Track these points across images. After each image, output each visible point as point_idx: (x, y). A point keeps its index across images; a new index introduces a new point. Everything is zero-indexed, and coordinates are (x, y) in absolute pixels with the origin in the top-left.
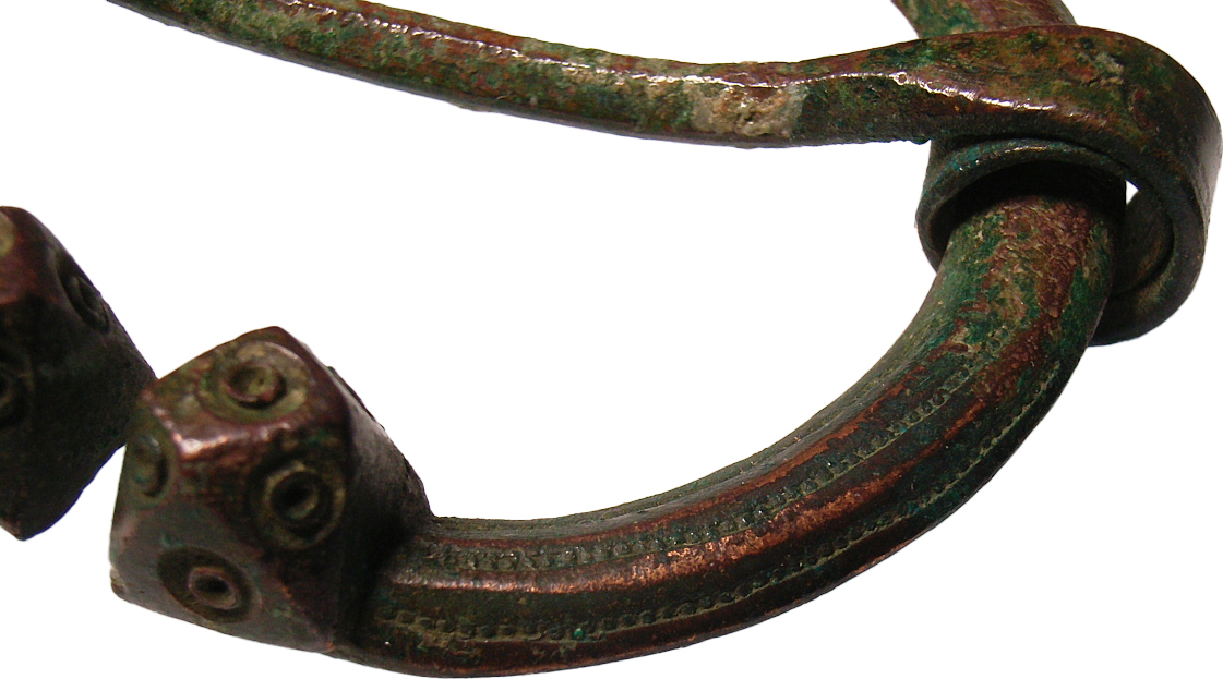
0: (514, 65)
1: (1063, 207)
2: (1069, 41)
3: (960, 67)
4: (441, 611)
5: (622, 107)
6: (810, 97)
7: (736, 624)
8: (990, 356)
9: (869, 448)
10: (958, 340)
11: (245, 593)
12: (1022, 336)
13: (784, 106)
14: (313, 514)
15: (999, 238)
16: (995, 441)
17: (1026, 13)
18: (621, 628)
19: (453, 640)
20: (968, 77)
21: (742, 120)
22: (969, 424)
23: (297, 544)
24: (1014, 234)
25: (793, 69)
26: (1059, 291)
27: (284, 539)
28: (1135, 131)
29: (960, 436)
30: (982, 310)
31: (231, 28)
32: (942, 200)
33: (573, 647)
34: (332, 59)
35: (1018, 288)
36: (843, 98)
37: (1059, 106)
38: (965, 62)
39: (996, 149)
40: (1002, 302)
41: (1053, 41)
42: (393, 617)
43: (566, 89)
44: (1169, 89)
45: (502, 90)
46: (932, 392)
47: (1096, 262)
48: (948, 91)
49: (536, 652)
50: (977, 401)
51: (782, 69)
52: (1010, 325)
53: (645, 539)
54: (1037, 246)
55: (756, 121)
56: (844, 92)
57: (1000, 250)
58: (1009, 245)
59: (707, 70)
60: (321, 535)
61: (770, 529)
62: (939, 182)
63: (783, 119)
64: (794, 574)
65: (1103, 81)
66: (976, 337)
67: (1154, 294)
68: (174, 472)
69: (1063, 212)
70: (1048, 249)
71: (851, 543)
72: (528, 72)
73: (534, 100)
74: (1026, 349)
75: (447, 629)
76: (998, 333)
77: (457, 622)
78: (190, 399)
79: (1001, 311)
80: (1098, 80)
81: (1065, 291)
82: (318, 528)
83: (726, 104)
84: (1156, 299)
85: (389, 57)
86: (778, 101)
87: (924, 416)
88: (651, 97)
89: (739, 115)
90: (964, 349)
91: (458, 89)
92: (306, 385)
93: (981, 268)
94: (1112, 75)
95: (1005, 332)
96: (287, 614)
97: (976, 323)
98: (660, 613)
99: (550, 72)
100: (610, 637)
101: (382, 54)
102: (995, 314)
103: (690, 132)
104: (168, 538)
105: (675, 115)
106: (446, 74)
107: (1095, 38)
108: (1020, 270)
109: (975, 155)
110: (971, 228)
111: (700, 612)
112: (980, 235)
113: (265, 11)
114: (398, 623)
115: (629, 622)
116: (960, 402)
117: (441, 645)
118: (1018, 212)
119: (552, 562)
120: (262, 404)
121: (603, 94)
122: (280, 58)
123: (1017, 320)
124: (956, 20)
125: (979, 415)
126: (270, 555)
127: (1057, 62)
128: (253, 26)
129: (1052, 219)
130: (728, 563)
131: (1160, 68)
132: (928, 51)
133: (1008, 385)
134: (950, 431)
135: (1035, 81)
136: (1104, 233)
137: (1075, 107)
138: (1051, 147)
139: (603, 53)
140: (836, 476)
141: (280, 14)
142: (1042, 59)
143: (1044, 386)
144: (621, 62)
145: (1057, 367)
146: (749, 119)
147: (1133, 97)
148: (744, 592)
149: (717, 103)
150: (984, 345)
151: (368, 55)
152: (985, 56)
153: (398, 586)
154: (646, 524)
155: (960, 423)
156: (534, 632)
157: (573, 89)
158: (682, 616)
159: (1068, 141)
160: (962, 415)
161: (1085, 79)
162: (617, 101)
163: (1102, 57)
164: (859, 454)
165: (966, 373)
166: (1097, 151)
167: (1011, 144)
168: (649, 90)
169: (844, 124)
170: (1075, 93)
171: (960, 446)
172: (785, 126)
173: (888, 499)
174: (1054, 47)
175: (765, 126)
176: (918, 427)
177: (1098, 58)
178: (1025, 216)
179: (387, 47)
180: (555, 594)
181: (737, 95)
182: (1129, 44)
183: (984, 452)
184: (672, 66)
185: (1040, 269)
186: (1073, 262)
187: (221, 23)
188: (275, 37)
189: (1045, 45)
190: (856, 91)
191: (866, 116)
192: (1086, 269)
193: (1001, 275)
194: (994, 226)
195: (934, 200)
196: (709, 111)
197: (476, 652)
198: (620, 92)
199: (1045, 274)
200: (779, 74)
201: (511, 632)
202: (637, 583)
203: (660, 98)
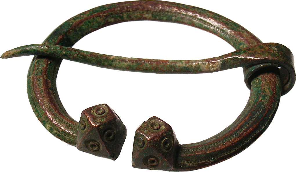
0: (168, 65)
1: (271, 74)
2: (267, 46)
3: (249, 53)
4: (190, 159)
5: (188, 69)
6: (222, 62)
7: (237, 153)
8: (266, 101)
9: (251, 120)
10: (260, 100)
11: (158, 162)
12: (271, 97)
13: (218, 64)
14: (169, 146)
15: (261, 81)
16: (271, 116)
17: (253, 41)
18: (219, 157)
19: (192, 164)
20: (251, 55)
21: (211, 68)
22: (267, 113)
23: (167, 151)
24: (264, 80)
25: (218, 58)
26: (274, 88)
27: (165, 151)
28: (282, 59)
29: (266, 116)
30: (263, 94)
31: (116, 67)
32: (249, 76)
33: (212, 162)
34: (135, 69)
35: (267, 89)
36: (229, 62)
37: (268, 57)
38: (249, 52)
39: (258, 66)
40: (265, 92)
41: (264, 46)
42: (181, 162)
43: (178, 68)
44: (285, 51)
45: (166, 70)
46: (259, 109)
47: (278, 83)
48: (248, 58)
49: (206, 164)
50: (267, 109)
51: (216, 58)
52: (268, 96)
53: (220, 141)
54: (268, 81)
55: (213, 68)
56: (229, 61)
57: (262, 83)
58: (263, 82)
59: (203, 60)
60: (170, 149)
61: (239, 136)
62: (249, 73)
63: (218, 67)
64: (245, 143)
65: (274, 52)
66: (263, 99)
67: (288, 86)
68: (146, 143)
69: (271, 75)
70: (270, 82)
71: (253, 137)
72: (171, 66)
73: (172, 71)
74: (272, 99)
75: (191, 162)
76: (266, 97)
77: (192, 161)
78: (146, 130)
79: (266, 94)
80: (273, 51)
81: (275, 88)
82: (170, 148)
83: (208, 66)
84: (288, 87)
85: (145, 67)
86: (217, 64)
87: (259, 113)
88: (193, 67)
89: (210, 68)
90: (262, 101)
91: (158, 71)
92: (164, 125)
93: (260, 87)
94: (276, 50)
95: (268, 97)
96: (166, 164)
97: (262, 96)
98: (225, 153)
99: (175, 65)
100: (218, 159)
101: (144, 67)
102: (265, 94)
103: (201, 72)
104: (145, 154)
105: (198, 69)
106: (156, 69)
107: (271, 44)
108: (267, 86)
109: (254, 68)
110: (255, 80)
111: (231, 152)
112: (257, 81)
113: (122, 63)
114: (182, 163)
115: (220, 156)
116: (264, 110)
117: (190, 165)
118: (263, 76)
119: (206, 148)
120: (158, 129)
121: (185, 68)
122: (125, 71)
123: (269, 95)
124: (241, 44)
125: (268, 112)
126: (163, 154)
127: (266, 50)
128: (120, 66)
129: (269, 76)
130: (234, 143)
131: (283, 47)
132: (242, 51)
133: (271, 106)
134: (264, 115)
135: (263, 53)
136: (278, 77)
137: (271, 57)
138: (268, 64)
139: (183, 61)
140: (248, 126)
141: (125, 63)
142: (263, 49)
143: (276, 105)
144: (187, 61)
145: (277, 101)
146: (212, 68)
147: (280, 53)
148: (238, 147)
149: (206, 66)
150: (265, 100)
151: (141, 68)
152: (252, 51)
153: (182, 156)
154: (219, 139)
155: (265, 113)
156: (205, 160)
157: (179, 68)
158: (229, 153)
159: (270, 63)
160: (265, 112)
161: (271, 52)
162: (187, 69)
163: (273, 48)
164: (250, 121)
165: (263, 105)
166: (276, 64)
167: (260, 65)
168: (193, 66)
169: (230, 66)
170: (270, 54)
171: (266, 117)
172: (219, 68)
173: (257, 128)
174: (264, 47)
175: (215, 69)
176: (258, 115)
177: (272, 48)
178: (265, 77)
179: (145, 66)
180: (208, 153)
181: (209, 64)
182: (277, 44)
183: (270, 118)
184: (196, 61)
185: (270, 85)
186: (275, 83)
187: (114, 66)
188: (124, 67)
189: (263, 47)
190: (231, 60)
191: (233, 64)
192: (277, 84)
193: (264, 88)
194: (259, 79)
195: (248, 76)
196: (205, 67)
197: (196, 165)
198: (188, 67)
199: (271, 86)
200: (216, 59)
201: (201, 161)
202: (221, 149)
203: (195, 67)
